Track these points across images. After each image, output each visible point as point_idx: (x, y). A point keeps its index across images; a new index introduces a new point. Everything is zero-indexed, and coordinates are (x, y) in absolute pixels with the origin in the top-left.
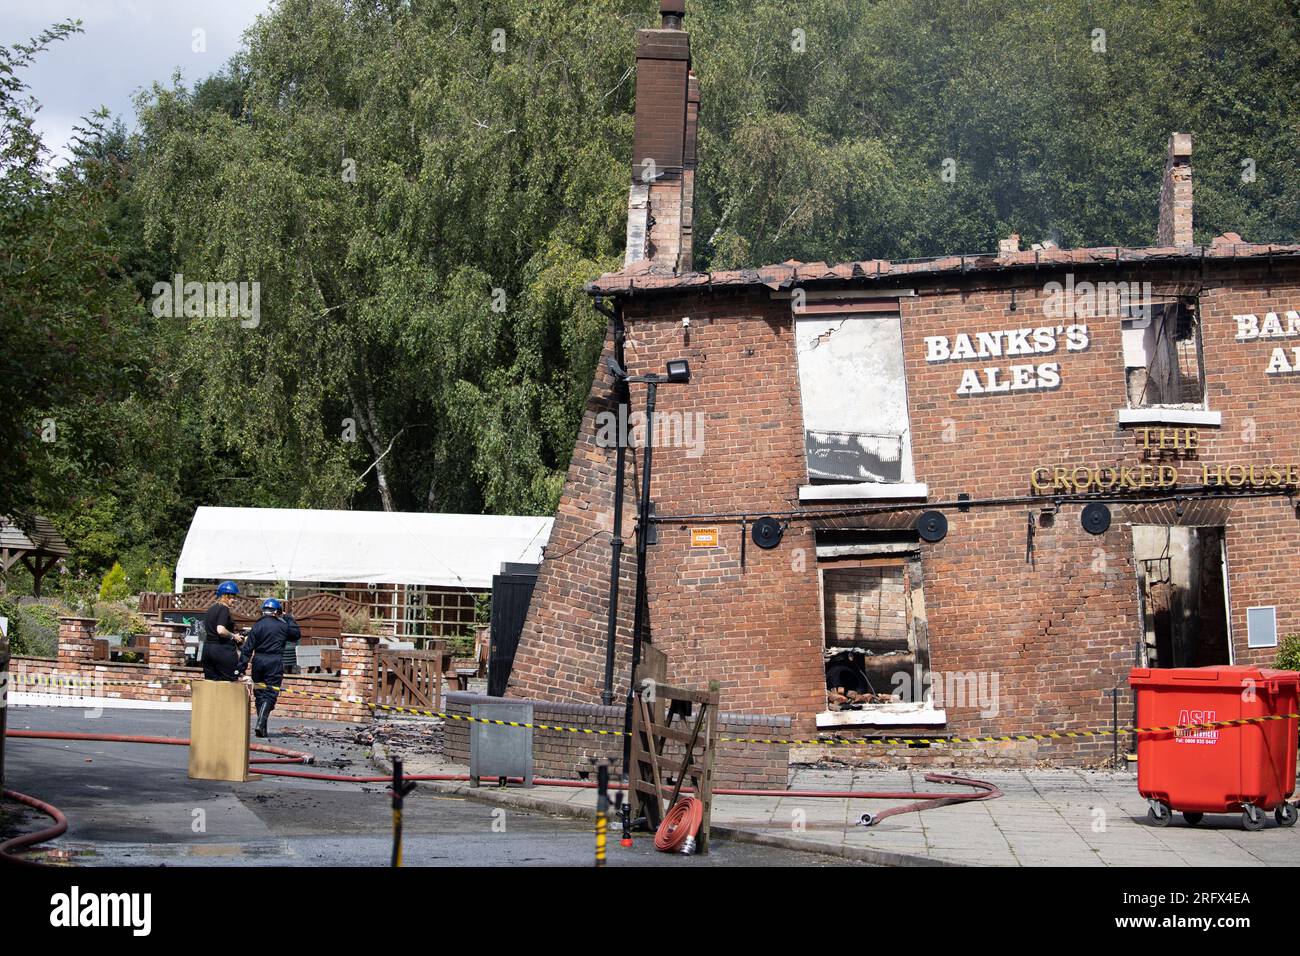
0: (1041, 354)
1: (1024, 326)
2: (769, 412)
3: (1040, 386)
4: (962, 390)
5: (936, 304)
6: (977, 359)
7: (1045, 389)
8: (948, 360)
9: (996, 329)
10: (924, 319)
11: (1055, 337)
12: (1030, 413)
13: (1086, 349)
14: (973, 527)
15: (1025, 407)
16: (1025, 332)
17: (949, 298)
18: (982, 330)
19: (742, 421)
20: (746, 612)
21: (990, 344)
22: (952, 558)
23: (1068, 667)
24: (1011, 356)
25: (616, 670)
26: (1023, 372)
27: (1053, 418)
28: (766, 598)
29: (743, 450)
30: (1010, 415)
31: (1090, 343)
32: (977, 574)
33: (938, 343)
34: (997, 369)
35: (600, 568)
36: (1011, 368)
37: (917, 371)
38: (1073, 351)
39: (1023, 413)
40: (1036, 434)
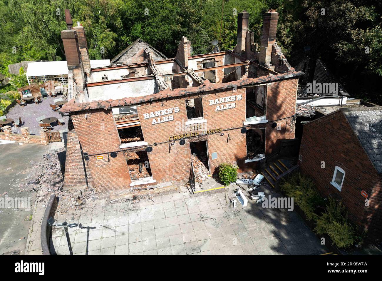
0: (169, 114)
1: (165, 109)
2: (110, 132)
3: (170, 120)
4: (153, 123)
5: (145, 107)
6: (156, 117)
7: (170, 121)
8: (149, 118)
9: (159, 110)
10: (143, 110)
11: (172, 110)
12: (168, 126)
13: (179, 112)
14: (158, 148)
15: (167, 125)
16: (165, 110)
17: (148, 105)
18: (156, 111)
19: (104, 134)
20: (112, 169)
21: (158, 113)
22: (154, 154)
23: (179, 169)
24: (163, 115)
25: (87, 173)
26: (166, 118)
27: (173, 126)
28: (115, 166)
29: (105, 140)
30: (163, 127)
31: (179, 110)
32: (159, 156)
33: (146, 115)
34: (160, 118)
35: (79, 155)
36: (163, 117)
37: (142, 121)
38: (176, 112)
39: (166, 126)
40: (169, 129)
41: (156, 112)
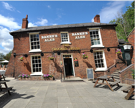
1: (51, 35)
2: (27, 44)
4: (45, 41)
7: (53, 41)
8: (44, 38)
11: (54, 36)
13: (57, 37)
14: (46, 54)
15: (51, 43)
19: (24, 45)
22: (44, 58)
26: (51, 39)
27: (54, 44)
34: (48, 39)
41: (47, 36)
